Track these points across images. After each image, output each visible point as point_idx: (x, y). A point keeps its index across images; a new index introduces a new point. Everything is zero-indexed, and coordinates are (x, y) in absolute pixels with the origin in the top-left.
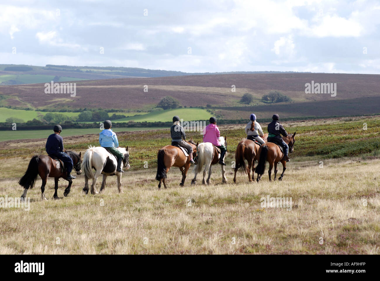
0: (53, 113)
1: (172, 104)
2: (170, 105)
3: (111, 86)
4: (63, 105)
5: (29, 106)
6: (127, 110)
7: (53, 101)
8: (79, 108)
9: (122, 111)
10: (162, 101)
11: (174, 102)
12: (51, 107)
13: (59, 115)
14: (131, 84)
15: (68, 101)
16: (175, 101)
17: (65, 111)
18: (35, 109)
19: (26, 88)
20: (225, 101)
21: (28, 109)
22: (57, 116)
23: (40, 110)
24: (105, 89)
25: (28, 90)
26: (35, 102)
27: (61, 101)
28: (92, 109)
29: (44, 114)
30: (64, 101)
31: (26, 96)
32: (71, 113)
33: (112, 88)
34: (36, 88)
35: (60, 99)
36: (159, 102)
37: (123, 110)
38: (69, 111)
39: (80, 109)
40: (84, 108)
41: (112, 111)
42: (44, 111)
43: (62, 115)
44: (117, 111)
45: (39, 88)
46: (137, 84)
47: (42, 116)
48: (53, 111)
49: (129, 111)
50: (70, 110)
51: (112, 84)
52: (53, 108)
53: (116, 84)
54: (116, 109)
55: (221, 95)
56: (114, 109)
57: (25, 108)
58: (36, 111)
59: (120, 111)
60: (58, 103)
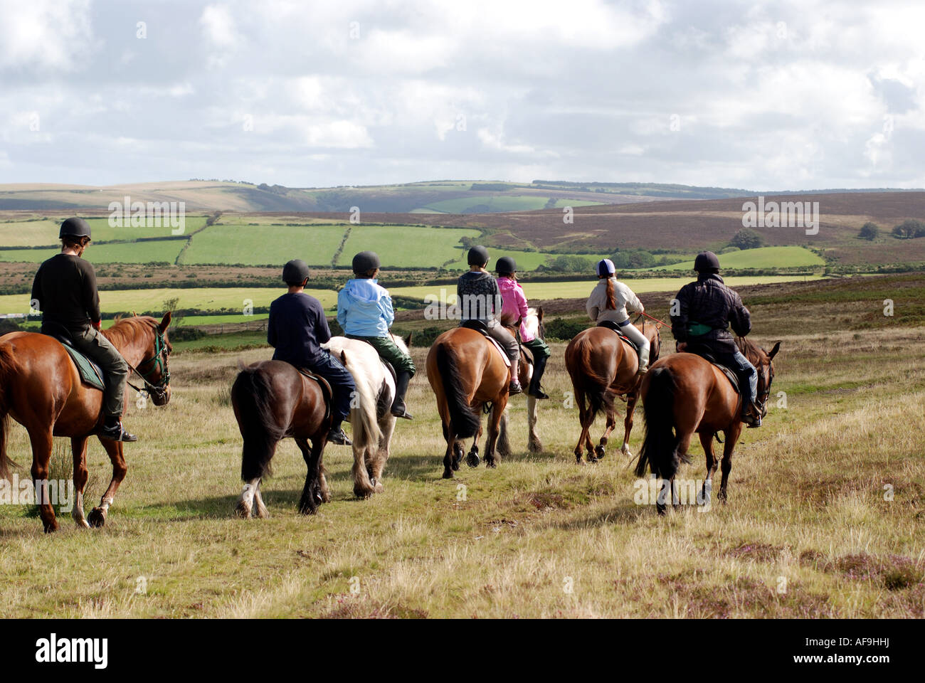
0: (569, 256)
1: (753, 240)
2: (749, 243)
3: (654, 213)
4: (583, 243)
5: (529, 245)
6: (682, 250)
7: (566, 237)
8: (607, 248)
9: (675, 253)
10: (737, 237)
11: (755, 238)
12: (563, 246)
13: (578, 258)
14: (685, 210)
15: (589, 237)
16: (757, 236)
17: (586, 253)
18: (538, 249)
19: (520, 217)
20: (834, 236)
21: (528, 250)
22: (574, 261)
23: (546, 252)
24: (645, 217)
25: (525, 220)
26: (538, 239)
27: (578, 237)
28: (628, 249)
29: (555, 257)
30: (583, 237)
31: (523, 230)
32: (595, 256)
33: (655, 216)
34: (537, 218)
35: (576, 235)
36: (732, 237)
37: (676, 250)
38: (593, 253)
39: (610, 250)
40: (615, 249)
41: (660, 252)
42: (553, 252)
43: (582, 259)
44: (666, 252)
45: (540, 217)
46: (694, 211)
47: (552, 260)
48: (567, 253)
49: (685, 253)
50: (594, 251)
51: (655, 211)
52: (566, 249)
53: (661, 210)
54: (665, 249)
55: (828, 227)
56: (662, 249)
57: (523, 248)
58: (540, 252)
59: (671, 253)
60: (574, 240)
